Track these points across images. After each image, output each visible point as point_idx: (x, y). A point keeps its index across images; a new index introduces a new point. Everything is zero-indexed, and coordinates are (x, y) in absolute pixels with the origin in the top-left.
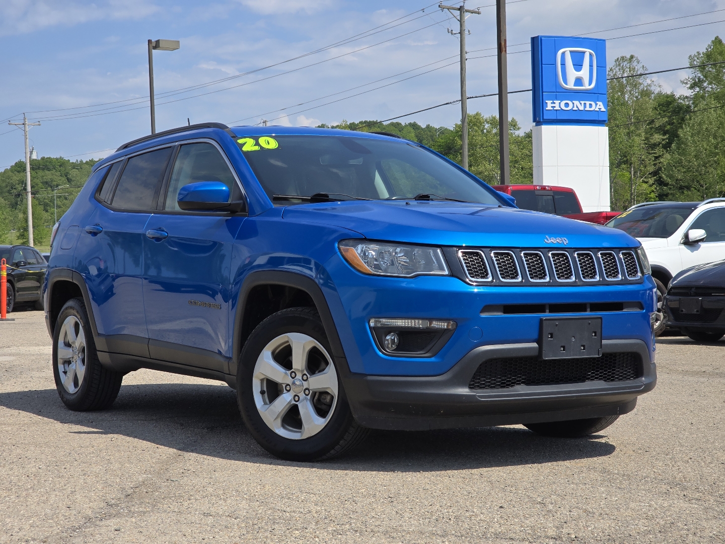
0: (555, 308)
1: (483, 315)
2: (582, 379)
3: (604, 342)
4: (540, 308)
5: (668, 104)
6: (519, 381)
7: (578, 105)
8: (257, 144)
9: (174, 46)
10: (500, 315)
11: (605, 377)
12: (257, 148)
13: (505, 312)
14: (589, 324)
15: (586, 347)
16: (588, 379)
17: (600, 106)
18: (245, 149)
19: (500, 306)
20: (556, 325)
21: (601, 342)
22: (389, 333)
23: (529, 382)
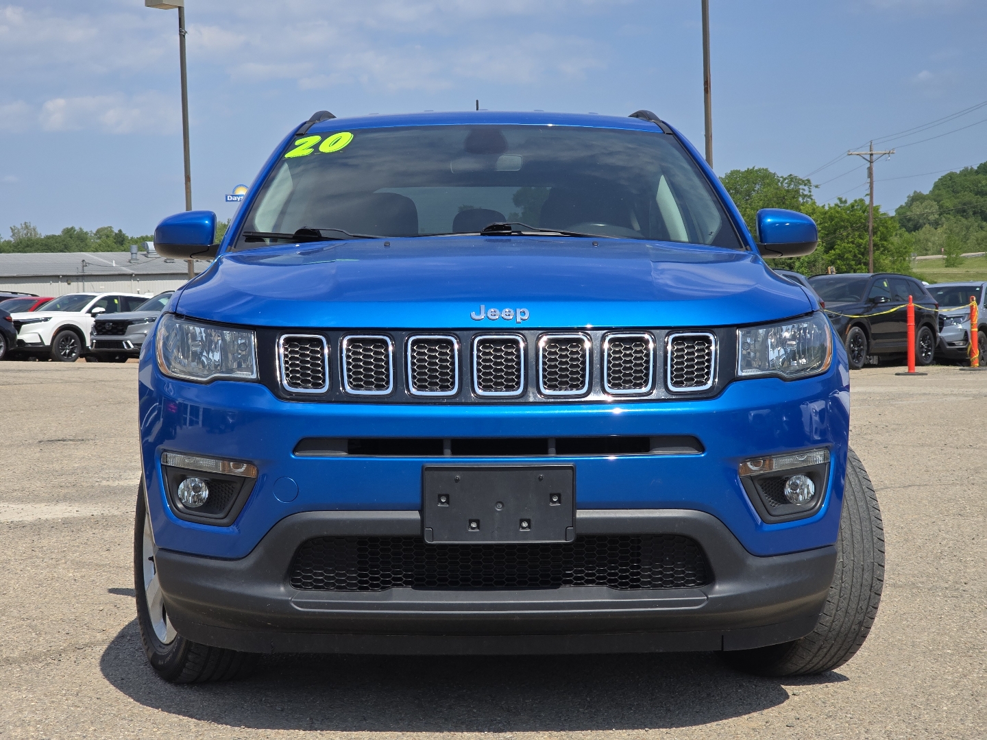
0: (463, 446)
1: (301, 456)
2: (552, 581)
3: (581, 514)
4: (432, 446)
6: (400, 579)
8: (318, 144)
10: (342, 455)
11: (610, 581)
13: (351, 452)
14: (540, 479)
15: (533, 523)
16: (569, 582)
18: (289, 154)
19: (341, 439)
20: (457, 481)
21: (574, 514)
22: (183, 478)
23: (420, 583)
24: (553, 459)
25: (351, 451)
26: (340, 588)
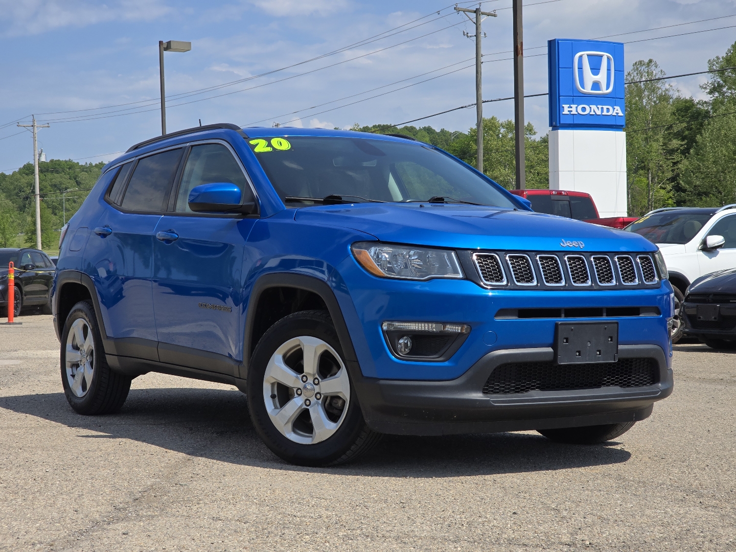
0: (570, 313)
1: (498, 319)
2: (597, 385)
3: (620, 347)
4: (555, 313)
5: (687, 109)
6: (534, 386)
7: (595, 109)
8: (270, 145)
9: (186, 47)
10: (515, 319)
11: (620, 383)
12: (269, 149)
14: (605, 328)
15: (602, 352)
16: (604, 384)
17: (618, 111)
18: (257, 150)
19: (515, 309)
20: (572, 330)
21: (617, 347)
22: (401, 337)
23: (543, 388)
24: (604, 318)
25: (520, 316)
26: (506, 393)
